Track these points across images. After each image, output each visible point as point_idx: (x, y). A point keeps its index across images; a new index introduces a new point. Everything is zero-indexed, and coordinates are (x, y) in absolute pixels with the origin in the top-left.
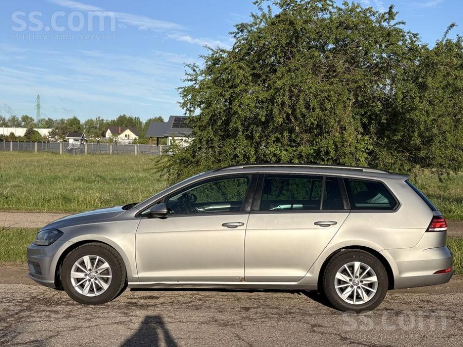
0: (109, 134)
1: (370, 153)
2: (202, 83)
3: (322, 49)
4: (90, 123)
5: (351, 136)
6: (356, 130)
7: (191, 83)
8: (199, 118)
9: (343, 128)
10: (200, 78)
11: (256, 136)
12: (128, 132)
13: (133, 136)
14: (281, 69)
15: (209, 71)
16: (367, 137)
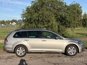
0: (10, 23)
1: (58, 26)
2: (25, 13)
3: (48, 6)
4: (7, 21)
5: (54, 22)
6: (55, 21)
7: (23, 13)
8: (25, 20)
9: (53, 21)
10: (25, 12)
11: (36, 23)
12: (14, 23)
13: (15, 23)
14: (40, 10)
15: (27, 10)
16: (57, 23)
